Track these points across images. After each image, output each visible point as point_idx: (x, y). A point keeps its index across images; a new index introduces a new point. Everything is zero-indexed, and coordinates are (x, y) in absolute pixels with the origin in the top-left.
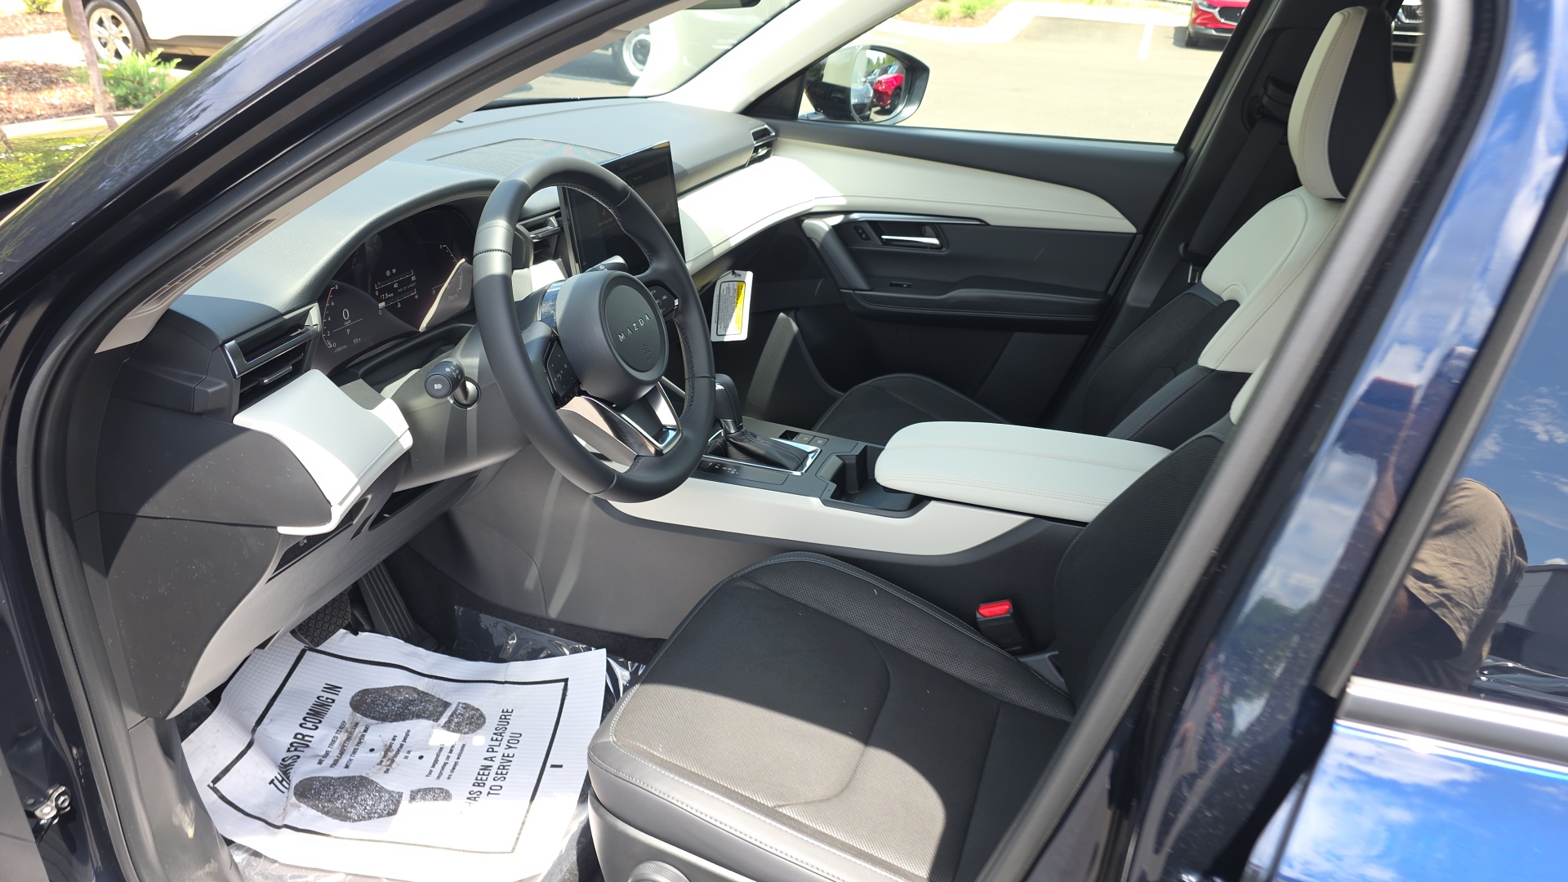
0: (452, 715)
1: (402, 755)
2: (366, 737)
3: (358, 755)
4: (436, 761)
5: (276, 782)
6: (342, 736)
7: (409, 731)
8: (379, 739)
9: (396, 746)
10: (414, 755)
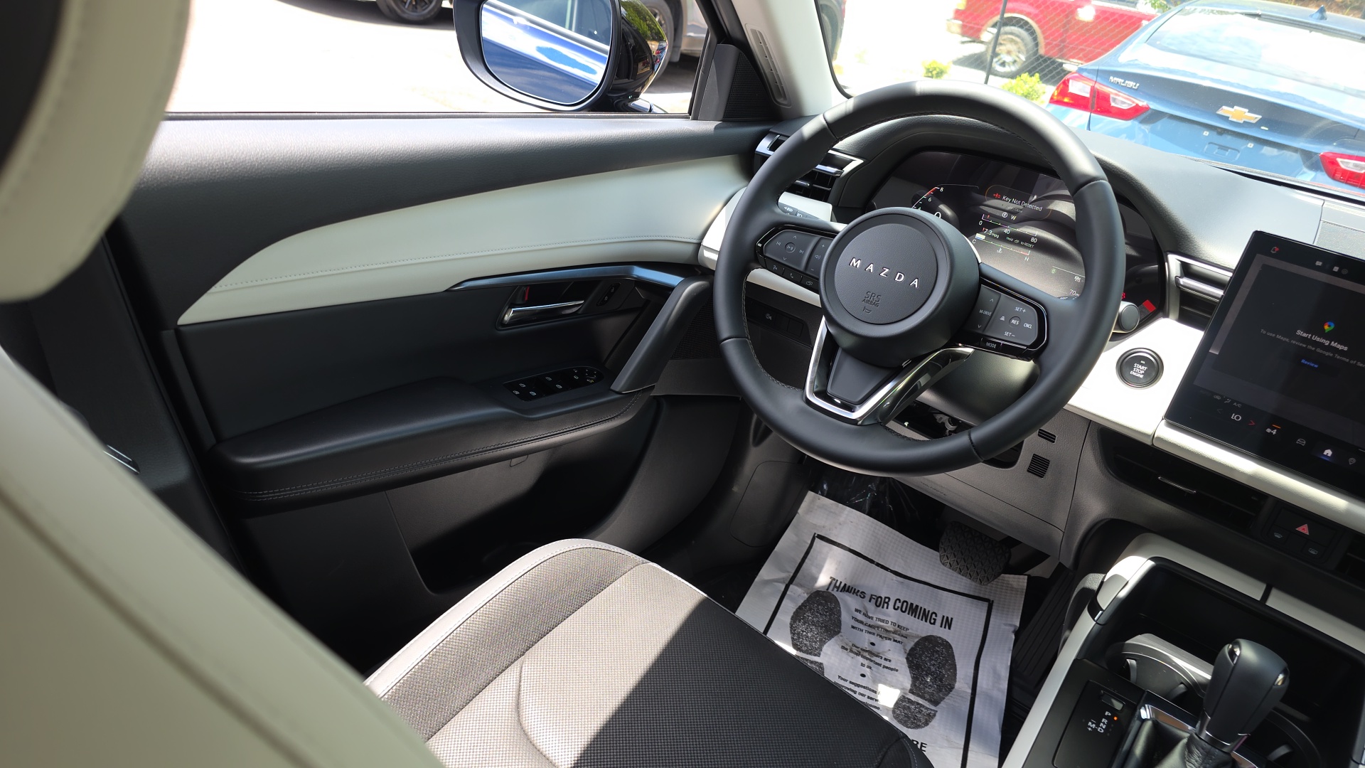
0: (918, 704)
1: (866, 662)
2: (888, 641)
3: (867, 635)
4: (858, 686)
5: (834, 582)
6: (890, 627)
7: (897, 670)
8: (888, 649)
9: (877, 660)
10: (867, 671)
